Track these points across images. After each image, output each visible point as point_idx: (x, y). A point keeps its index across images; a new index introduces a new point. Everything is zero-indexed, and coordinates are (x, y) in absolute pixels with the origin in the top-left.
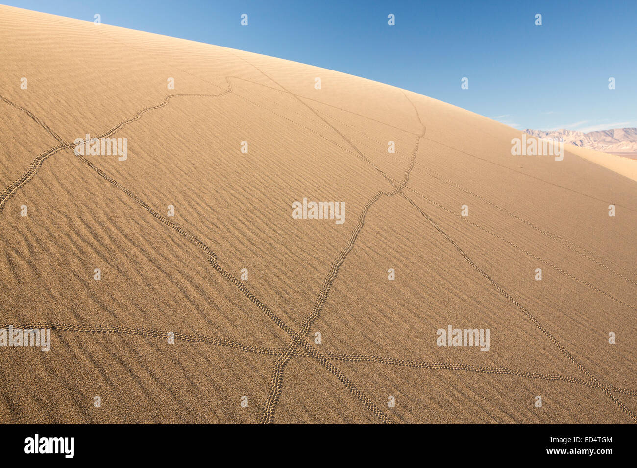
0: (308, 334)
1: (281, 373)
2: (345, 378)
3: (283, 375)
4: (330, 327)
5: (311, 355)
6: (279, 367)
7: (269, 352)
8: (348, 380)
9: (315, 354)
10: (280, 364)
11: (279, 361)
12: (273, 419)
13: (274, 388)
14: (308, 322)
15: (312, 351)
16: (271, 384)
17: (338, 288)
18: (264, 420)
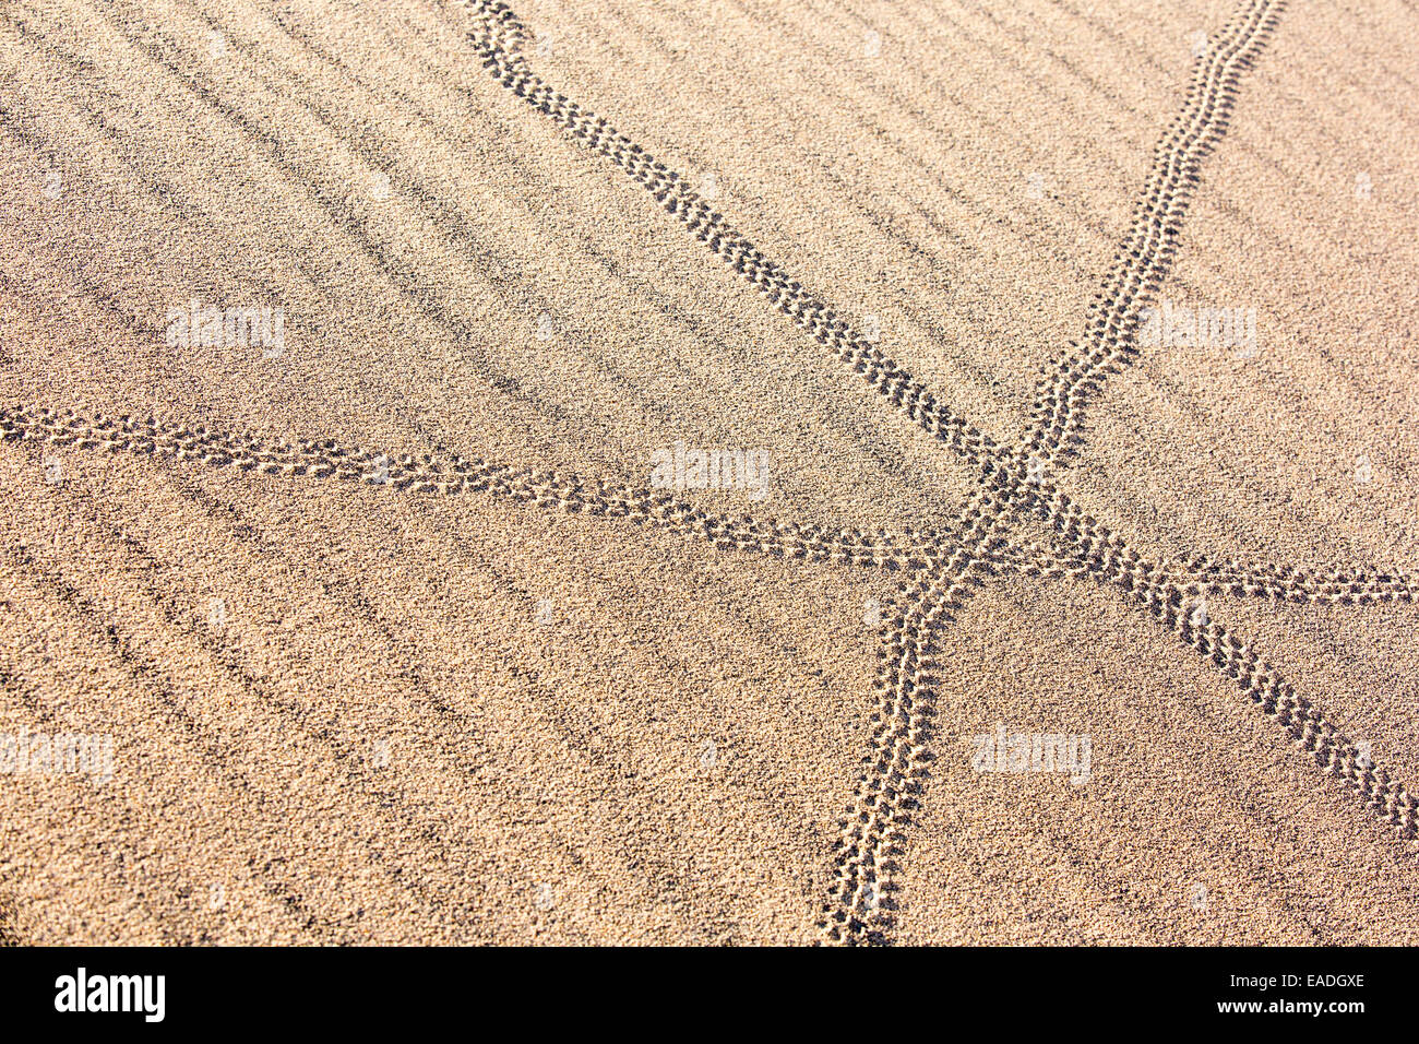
0: (1071, 452)
1: (926, 665)
2: (1290, 691)
3: (935, 673)
4: (1200, 416)
5: (1093, 565)
6: (913, 632)
7: (855, 554)
8: (1305, 704)
9: (1113, 561)
10: (919, 617)
11: (914, 597)
12: (894, 895)
13: (891, 741)
14: (1068, 386)
15: (1095, 546)
16: (876, 717)
17: (1239, 198)
18: (847, 899)
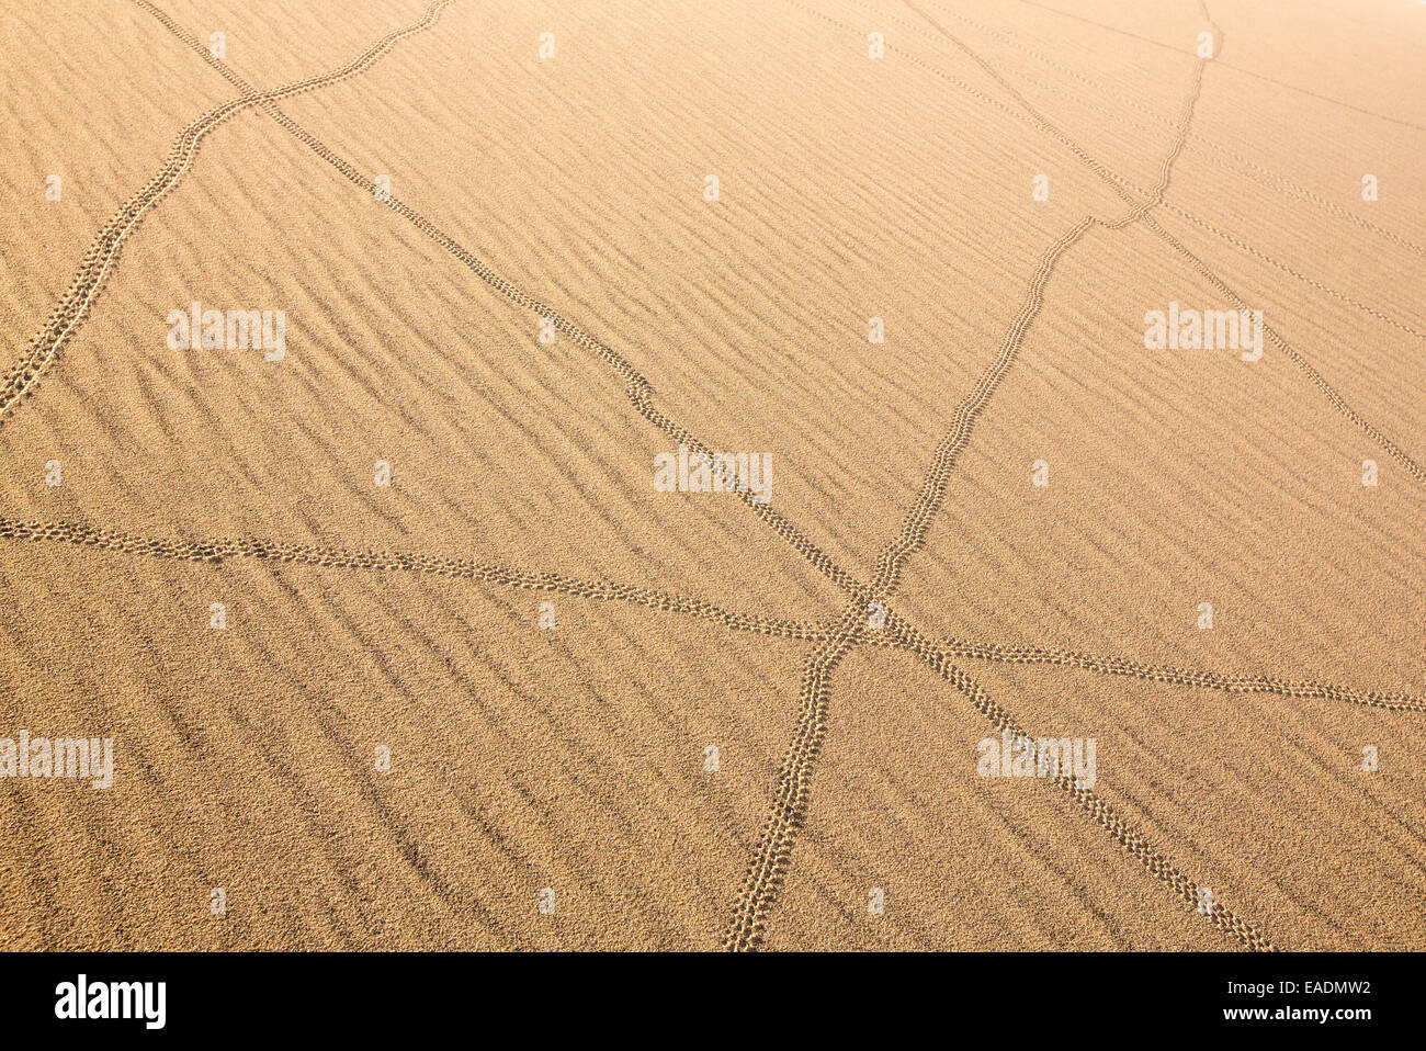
0: (893, 588)
1: (824, 686)
2: (993, 703)
3: (829, 690)
4: (953, 573)
5: (903, 642)
6: (819, 670)
7: (793, 633)
8: (1001, 710)
9: (912, 640)
10: (821, 663)
11: (820, 653)
12: (807, 795)
13: (807, 721)
14: (893, 558)
15: (903, 632)
16: (801, 710)
17: (973, 474)
18: (784, 796)
